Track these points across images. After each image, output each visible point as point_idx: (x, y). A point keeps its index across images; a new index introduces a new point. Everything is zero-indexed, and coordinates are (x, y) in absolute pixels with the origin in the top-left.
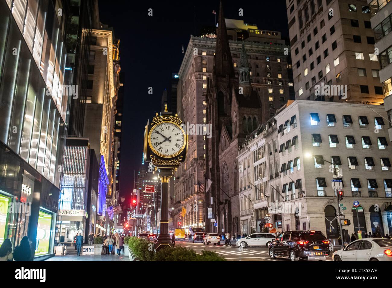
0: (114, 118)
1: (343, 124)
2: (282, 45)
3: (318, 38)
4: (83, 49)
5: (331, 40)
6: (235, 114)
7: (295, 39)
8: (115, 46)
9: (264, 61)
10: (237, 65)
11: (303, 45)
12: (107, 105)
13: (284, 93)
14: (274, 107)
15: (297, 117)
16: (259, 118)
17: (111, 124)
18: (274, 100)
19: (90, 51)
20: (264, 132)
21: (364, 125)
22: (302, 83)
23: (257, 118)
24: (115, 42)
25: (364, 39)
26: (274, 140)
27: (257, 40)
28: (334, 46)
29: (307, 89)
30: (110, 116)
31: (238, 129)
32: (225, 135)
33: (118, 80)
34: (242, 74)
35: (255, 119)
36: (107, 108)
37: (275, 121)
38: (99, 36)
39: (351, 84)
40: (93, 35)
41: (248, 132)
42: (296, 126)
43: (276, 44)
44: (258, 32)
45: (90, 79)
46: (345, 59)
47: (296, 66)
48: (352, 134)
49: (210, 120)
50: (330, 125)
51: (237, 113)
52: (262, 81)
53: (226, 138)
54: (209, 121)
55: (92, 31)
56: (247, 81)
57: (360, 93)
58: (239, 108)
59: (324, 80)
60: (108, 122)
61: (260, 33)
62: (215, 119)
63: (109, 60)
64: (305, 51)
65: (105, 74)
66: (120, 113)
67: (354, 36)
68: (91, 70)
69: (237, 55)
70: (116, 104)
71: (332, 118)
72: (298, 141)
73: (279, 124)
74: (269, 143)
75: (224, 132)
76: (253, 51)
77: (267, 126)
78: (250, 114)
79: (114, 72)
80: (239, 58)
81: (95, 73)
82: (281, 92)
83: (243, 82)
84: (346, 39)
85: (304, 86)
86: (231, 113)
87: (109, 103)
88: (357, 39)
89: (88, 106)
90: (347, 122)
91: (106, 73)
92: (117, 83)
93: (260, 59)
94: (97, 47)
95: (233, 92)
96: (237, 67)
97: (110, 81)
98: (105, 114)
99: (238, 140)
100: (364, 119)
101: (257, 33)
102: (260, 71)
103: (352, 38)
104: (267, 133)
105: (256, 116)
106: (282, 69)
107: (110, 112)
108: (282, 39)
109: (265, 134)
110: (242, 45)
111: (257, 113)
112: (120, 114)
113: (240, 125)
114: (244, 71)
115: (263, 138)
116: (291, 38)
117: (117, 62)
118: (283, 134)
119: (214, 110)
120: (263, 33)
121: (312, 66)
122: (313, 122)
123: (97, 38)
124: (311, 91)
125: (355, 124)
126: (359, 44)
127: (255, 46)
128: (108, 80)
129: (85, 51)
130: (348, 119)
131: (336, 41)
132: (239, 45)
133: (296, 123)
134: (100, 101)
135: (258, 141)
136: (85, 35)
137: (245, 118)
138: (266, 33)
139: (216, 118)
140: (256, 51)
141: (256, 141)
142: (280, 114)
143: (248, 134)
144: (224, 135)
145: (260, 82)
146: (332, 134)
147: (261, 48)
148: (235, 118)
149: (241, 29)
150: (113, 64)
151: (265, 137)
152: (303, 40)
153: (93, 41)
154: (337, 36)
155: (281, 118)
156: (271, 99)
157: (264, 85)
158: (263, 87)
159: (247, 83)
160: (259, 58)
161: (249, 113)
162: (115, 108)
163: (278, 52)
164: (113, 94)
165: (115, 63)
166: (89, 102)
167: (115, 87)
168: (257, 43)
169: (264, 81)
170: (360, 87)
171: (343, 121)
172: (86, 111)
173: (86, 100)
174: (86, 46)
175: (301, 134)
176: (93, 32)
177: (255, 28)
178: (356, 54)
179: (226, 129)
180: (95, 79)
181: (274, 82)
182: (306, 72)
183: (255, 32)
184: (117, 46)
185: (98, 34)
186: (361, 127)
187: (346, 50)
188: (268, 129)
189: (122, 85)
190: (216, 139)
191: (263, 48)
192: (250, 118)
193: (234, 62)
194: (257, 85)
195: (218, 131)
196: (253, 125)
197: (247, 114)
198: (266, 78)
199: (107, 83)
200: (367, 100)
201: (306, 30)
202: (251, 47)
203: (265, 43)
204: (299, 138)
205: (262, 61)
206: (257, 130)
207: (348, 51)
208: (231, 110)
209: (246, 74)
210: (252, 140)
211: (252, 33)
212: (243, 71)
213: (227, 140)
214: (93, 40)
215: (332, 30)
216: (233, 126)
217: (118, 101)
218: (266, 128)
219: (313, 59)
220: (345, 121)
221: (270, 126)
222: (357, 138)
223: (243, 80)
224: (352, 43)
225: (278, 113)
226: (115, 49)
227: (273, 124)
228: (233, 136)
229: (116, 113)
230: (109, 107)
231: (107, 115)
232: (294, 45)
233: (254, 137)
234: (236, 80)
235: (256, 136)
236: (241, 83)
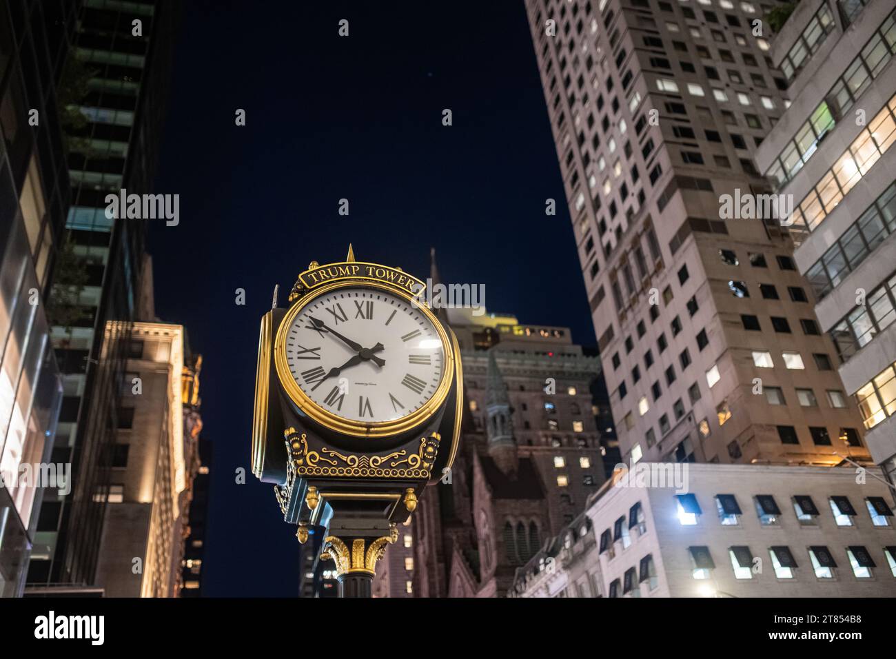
0: (181, 547)
1: (759, 517)
2: (575, 355)
3: (662, 326)
4: (108, 369)
5: (691, 327)
6: (483, 516)
7: (609, 333)
8: (189, 370)
9: (539, 394)
10: (477, 405)
11: (629, 345)
12: (163, 507)
13: (592, 465)
14: (572, 501)
15: (646, 505)
16: (543, 525)
17: (173, 560)
18: (570, 483)
19: (125, 372)
20: (562, 555)
21: (808, 517)
22: (637, 432)
23: (538, 524)
24: (188, 362)
25: (765, 322)
26: (591, 572)
27: (520, 348)
28: (702, 340)
29: (649, 447)
30: (171, 539)
31: (494, 555)
32: (462, 574)
33: (194, 452)
34: (494, 418)
35: (533, 526)
36: (164, 517)
37: (589, 524)
38: (151, 337)
39: (755, 425)
40: (135, 337)
41: (519, 559)
42: (645, 531)
43: (563, 355)
44: (519, 330)
45: (121, 440)
46: (732, 367)
47: (617, 394)
48: (783, 542)
49: (422, 538)
50: (727, 521)
51: (489, 513)
52: (539, 440)
53: (465, 580)
54: (420, 542)
55: (133, 326)
56: (507, 434)
57: (779, 444)
58: (494, 499)
59: (690, 419)
60: (163, 553)
61: (525, 332)
62: (433, 536)
63: (173, 396)
64: (636, 358)
65: (161, 426)
66: (198, 539)
67: (744, 317)
68: (124, 416)
69: (475, 383)
70: (187, 511)
71: (730, 504)
72: (654, 569)
73: (598, 531)
74: (579, 581)
75: (458, 566)
76: (511, 372)
77: (567, 538)
78: (522, 514)
79: (186, 432)
80: (483, 389)
81: (135, 426)
82: (585, 463)
83: (499, 438)
84: (726, 323)
85: (643, 437)
86: (472, 515)
87: (169, 505)
88: (750, 323)
89: (112, 511)
90: (767, 512)
91: (164, 426)
92: (193, 459)
93: (530, 391)
94: (143, 364)
95: (476, 462)
96: (478, 409)
97: (173, 448)
98: (158, 532)
99: (497, 583)
100: (806, 503)
101: (516, 332)
102: (530, 416)
103: (739, 319)
104: (571, 557)
105: (534, 519)
106: (582, 410)
107: (172, 530)
108: (575, 342)
109: (566, 559)
110: (486, 360)
111: (537, 511)
112: (198, 543)
113: (498, 544)
114: (499, 412)
115: (562, 571)
116: (599, 333)
117: (193, 408)
118: (612, 556)
119: (431, 511)
120: (532, 331)
121: (656, 391)
122: (684, 517)
123: (145, 343)
124: (660, 448)
125: (787, 516)
126: (755, 333)
127: (516, 361)
128: (168, 446)
129: (114, 373)
130: (768, 504)
131: (703, 332)
132: (481, 359)
133: (644, 522)
134: (145, 496)
135: (550, 580)
136: (114, 336)
137: (508, 525)
138: (537, 331)
139: (436, 532)
140: (518, 371)
141: (544, 579)
142: (599, 503)
143: (522, 566)
144: (458, 574)
145: (535, 440)
146: (737, 544)
147: (528, 364)
148: (485, 526)
149: (481, 326)
150: (184, 414)
151: (567, 567)
152: (627, 335)
153: (133, 349)
154: (706, 318)
155: (602, 514)
156: (562, 481)
157: (543, 450)
158: (542, 453)
159: (508, 439)
160: (527, 387)
161: (517, 512)
162: (185, 520)
163: (570, 374)
164: (180, 483)
165: (187, 411)
166: (116, 498)
167: (186, 468)
168: (519, 355)
169: (543, 440)
170: (776, 429)
171: (757, 510)
172: (106, 524)
173: (108, 494)
174: (115, 361)
175: (661, 548)
176: (136, 328)
177: (513, 321)
178: (755, 355)
179: (464, 558)
180: (134, 441)
181: (565, 440)
182: (644, 407)
183: (512, 331)
184: (194, 371)
185: (147, 333)
186: (803, 523)
187: (731, 348)
188: (572, 546)
189: (204, 470)
190: (440, 587)
191: (535, 365)
192: (520, 526)
193: (472, 399)
194: (527, 450)
195: (442, 565)
196: (531, 541)
197: (512, 515)
198: (548, 433)
199: (164, 450)
200: (800, 460)
201: (633, 310)
202: (507, 363)
203: (537, 353)
204: (658, 562)
205: (533, 394)
206: (543, 552)
207: (735, 348)
208: (472, 508)
209: (503, 418)
210: (531, 579)
211: (506, 333)
212: (496, 411)
213: (467, 586)
214: (135, 347)
215: (693, 307)
216: (482, 548)
217: (192, 505)
218: (568, 545)
219: (656, 374)
220: (761, 512)
221: (576, 536)
222: (798, 552)
223: (495, 435)
224: (741, 332)
225: (593, 503)
226: (190, 379)
227: (584, 531)
228: (484, 574)
229: (186, 536)
230: (170, 515)
231: (162, 534)
232: (607, 348)
233: (536, 572)
234: (480, 438)
235: (542, 568)
236: (494, 440)
